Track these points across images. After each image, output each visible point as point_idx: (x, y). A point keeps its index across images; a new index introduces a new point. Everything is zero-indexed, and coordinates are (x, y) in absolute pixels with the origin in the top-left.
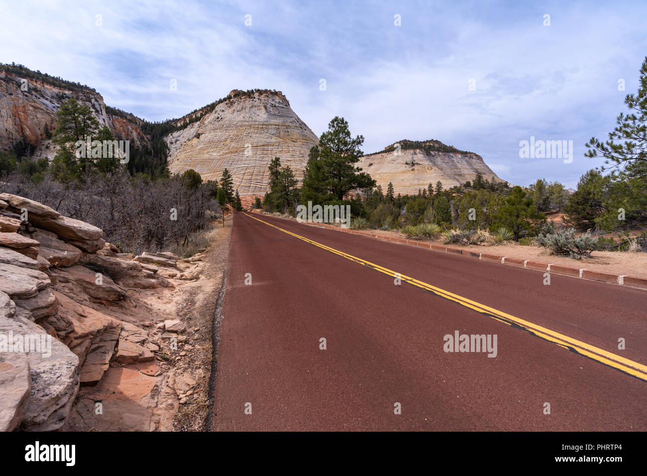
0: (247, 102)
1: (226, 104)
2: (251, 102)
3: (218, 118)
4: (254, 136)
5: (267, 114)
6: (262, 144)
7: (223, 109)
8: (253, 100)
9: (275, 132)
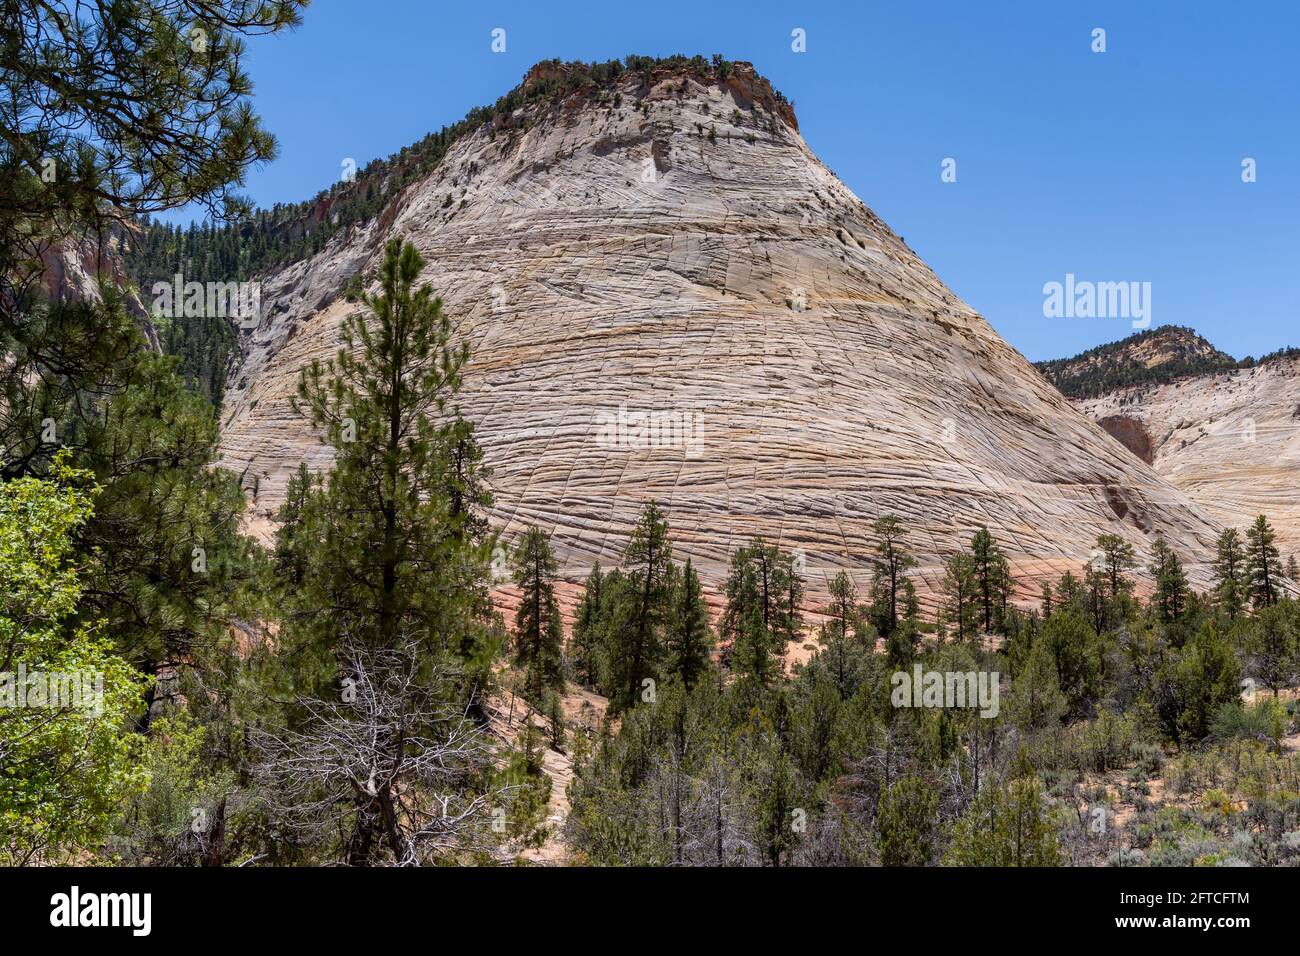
0: (585, 121)
1: (491, 135)
2: (601, 122)
3: (449, 202)
4: (597, 283)
6: (632, 325)
7: (475, 158)
8: (609, 113)
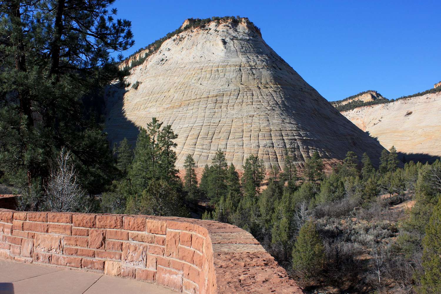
0: (200, 36)
1: (174, 40)
3: (163, 60)
4: (205, 83)
5: (225, 50)
9: (235, 76)
